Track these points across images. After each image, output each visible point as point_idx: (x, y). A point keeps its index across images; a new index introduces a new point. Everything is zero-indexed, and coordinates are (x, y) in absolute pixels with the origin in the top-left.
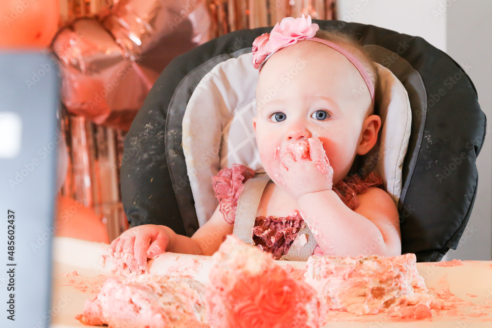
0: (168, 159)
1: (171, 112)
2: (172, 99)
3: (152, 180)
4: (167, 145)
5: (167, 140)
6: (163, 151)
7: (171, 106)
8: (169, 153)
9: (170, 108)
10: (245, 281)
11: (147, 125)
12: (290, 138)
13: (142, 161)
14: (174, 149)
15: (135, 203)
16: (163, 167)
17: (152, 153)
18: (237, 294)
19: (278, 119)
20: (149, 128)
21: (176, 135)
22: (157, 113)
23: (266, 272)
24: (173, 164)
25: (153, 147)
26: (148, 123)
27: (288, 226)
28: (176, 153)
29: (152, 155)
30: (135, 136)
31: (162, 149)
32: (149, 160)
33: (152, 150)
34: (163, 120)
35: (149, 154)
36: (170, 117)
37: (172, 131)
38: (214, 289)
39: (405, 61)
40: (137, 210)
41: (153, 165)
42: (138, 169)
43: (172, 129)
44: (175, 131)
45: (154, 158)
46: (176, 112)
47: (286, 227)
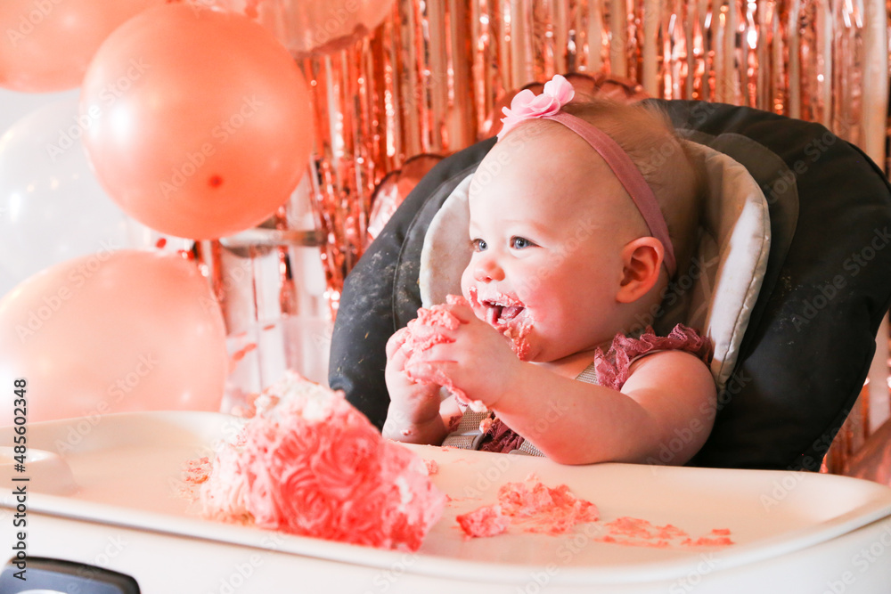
0: (395, 305)
1: (411, 235)
2: (416, 216)
3: (366, 336)
4: (396, 284)
5: (398, 276)
6: (390, 292)
7: (413, 225)
8: (398, 296)
9: (411, 230)
10: (298, 433)
11: (374, 255)
13: (358, 307)
14: (407, 290)
15: (339, 369)
16: (386, 316)
17: (374, 295)
18: (287, 452)
19: (481, 247)
20: (377, 259)
21: (412, 269)
22: (392, 237)
23: (330, 418)
24: (402, 312)
25: (377, 286)
26: (377, 252)
28: (408, 297)
29: (374, 298)
30: (357, 272)
31: (388, 291)
32: (369, 306)
33: (375, 290)
34: (398, 247)
35: (368, 298)
36: (409, 242)
37: (408, 263)
38: (255, 451)
39: (778, 157)
40: (340, 380)
41: (372, 314)
42: (352, 318)
43: (407, 260)
44: (411, 264)
45: (374, 302)
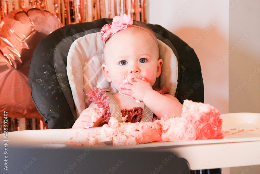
0: (62, 88)
2: (54, 59)
3: (57, 99)
4: (59, 81)
5: (58, 79)
6: (59, 84)
7: (55, 62)
8: (62, 85)
9: (55, 64)
11: (44, 73)
12: (131, 72)
13: (48, 90)
14: (63, 83)
15: (50, 110)
16: (60, 91)
19: (123, 64)
20: (47, 74)
21: (62, 76)
22: (48, 66)
24: (65, 90)
25: (53, 83)
27: (135, 113)
28: (65, 85)
29: (53, 86)
30: (39, 78)
31: (57, 83)
32: (53, 89)
33: (53, 84)
34: (53, 69)
35: (51, 86)
36: (56, 68)
37: (60, 74)
40: (52, 114)
41: (56, 91)
42: (48, 94)
43: (59, 73)
44: (61, 74)
46: (58, 65)
47: (134, 113)
